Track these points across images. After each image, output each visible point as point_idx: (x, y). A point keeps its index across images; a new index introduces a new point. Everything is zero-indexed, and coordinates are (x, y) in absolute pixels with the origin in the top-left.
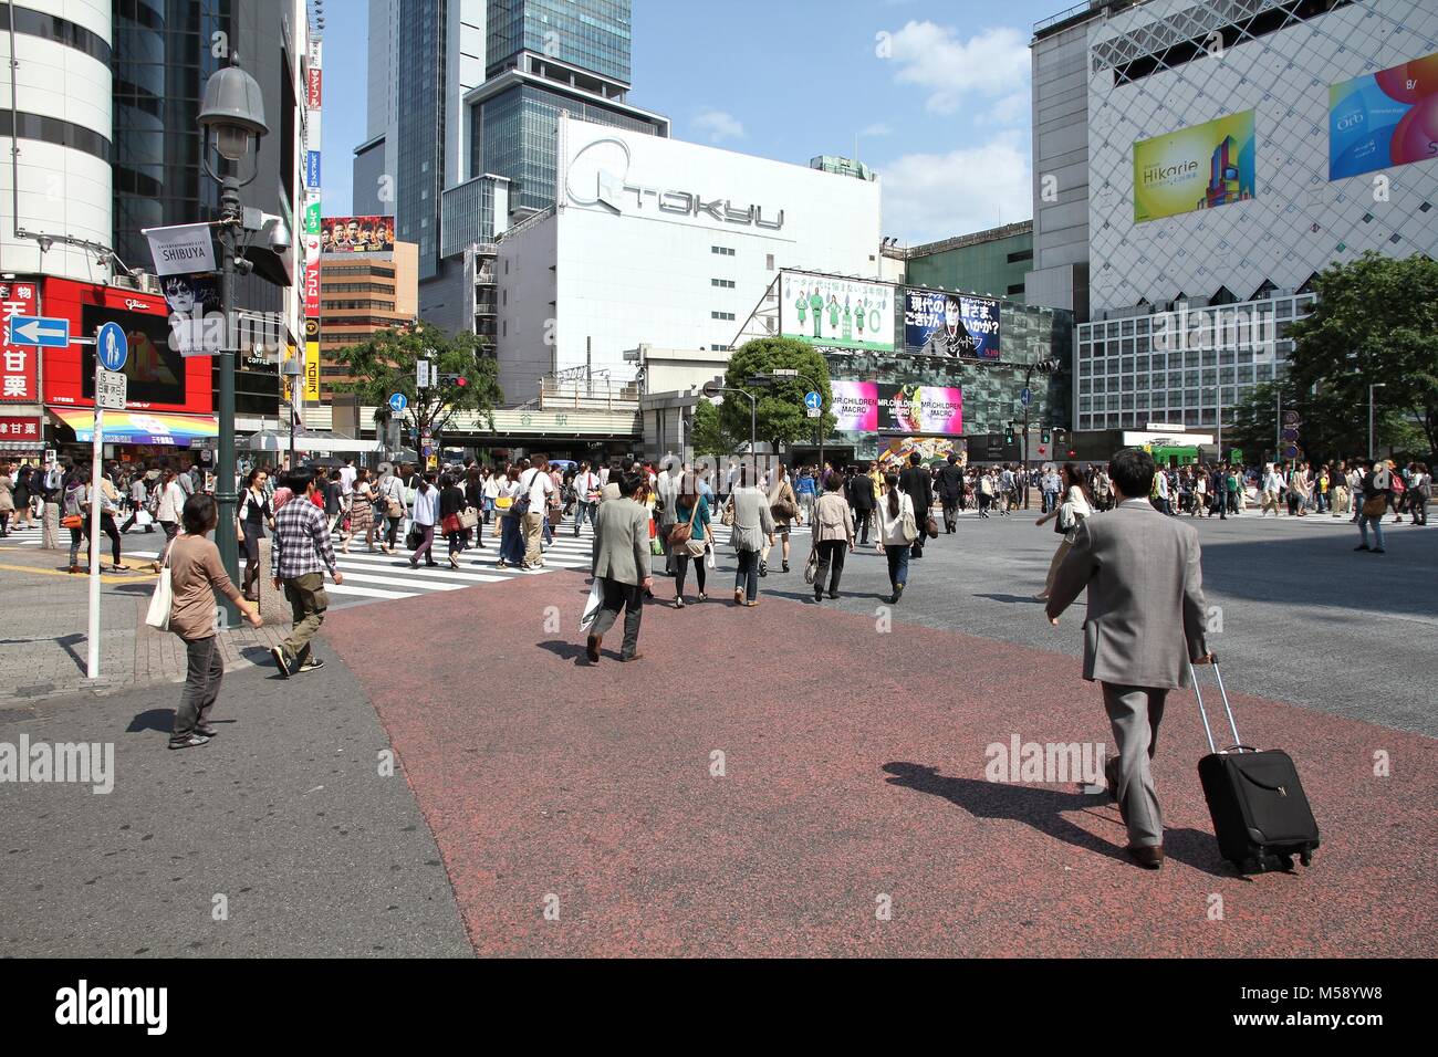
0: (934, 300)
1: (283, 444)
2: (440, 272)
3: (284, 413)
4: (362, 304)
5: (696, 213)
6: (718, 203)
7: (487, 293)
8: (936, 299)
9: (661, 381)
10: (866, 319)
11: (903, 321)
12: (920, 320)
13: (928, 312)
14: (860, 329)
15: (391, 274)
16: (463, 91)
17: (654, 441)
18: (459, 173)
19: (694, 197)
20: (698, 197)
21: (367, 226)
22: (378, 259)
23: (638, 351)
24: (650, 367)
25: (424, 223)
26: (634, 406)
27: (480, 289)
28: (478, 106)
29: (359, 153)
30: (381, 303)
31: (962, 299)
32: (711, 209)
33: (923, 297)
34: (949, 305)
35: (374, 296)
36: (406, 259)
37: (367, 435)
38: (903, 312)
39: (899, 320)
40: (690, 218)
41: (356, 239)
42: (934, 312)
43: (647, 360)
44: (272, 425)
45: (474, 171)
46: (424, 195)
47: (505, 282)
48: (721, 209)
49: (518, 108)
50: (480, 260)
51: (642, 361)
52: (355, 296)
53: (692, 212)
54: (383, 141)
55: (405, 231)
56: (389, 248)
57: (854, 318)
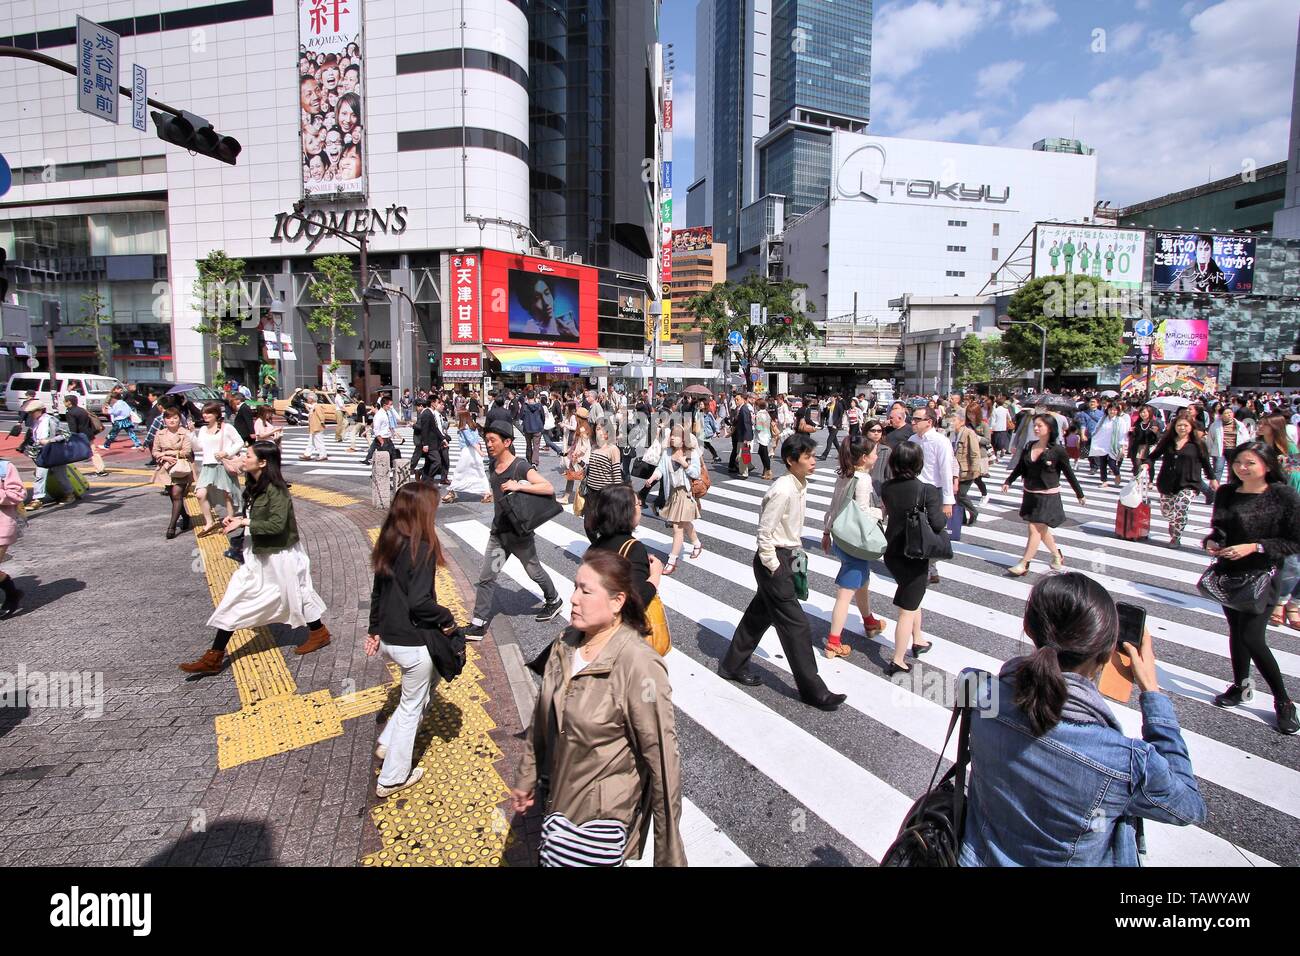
0: (1185, 241)
1: (647, 372)
2: (740, 260)
3: (646, 348)
4: (692, 283)
5: (936, 195)
6: (954, 186)
7: (776, 269)
8: (1188, 240)
9: (919, 322)
10: (1115, 262)
11: (1152, 261)
12: (1169, 260)
13: (1178, 252)
14: (1109, 271)
15: (710, 263)
16: (754, 140)
17: (914, 369)
18: (752, 196)
19: (935, 183)
20: (939, 183)
21: (696, 234)
22: (702, 255)
23: (902, 300)
24: (912, 311)
25: (729, 231)
26: (897, 342)
27: (771, 265)
28: (764, 149)
29: (689, 191)
30: (704, 282)
31: (1215, 238)
32: (948, 191)
33: (1174, 239)
34: (1202, 244)
35: (700, 278)
36: (719, 253)
37: (708, 365)
38: (1153, 253)
39: (1148, 261)
40: (932, 201)
41: (689, 243)
42: (1184, 252)
43: (909, 306)
44: (639, 357)
45: (762, 192)
46: (730, 213)
47: (788, 260)
48: (957, 191)
49: (792, 147)
50: (772, 245)
51: (905, 307)
52: (689, 278)
53: (933, 195)
54: (704, 181)
55: (718, 237)
56: (708, 247)
57: (1104, 261)
